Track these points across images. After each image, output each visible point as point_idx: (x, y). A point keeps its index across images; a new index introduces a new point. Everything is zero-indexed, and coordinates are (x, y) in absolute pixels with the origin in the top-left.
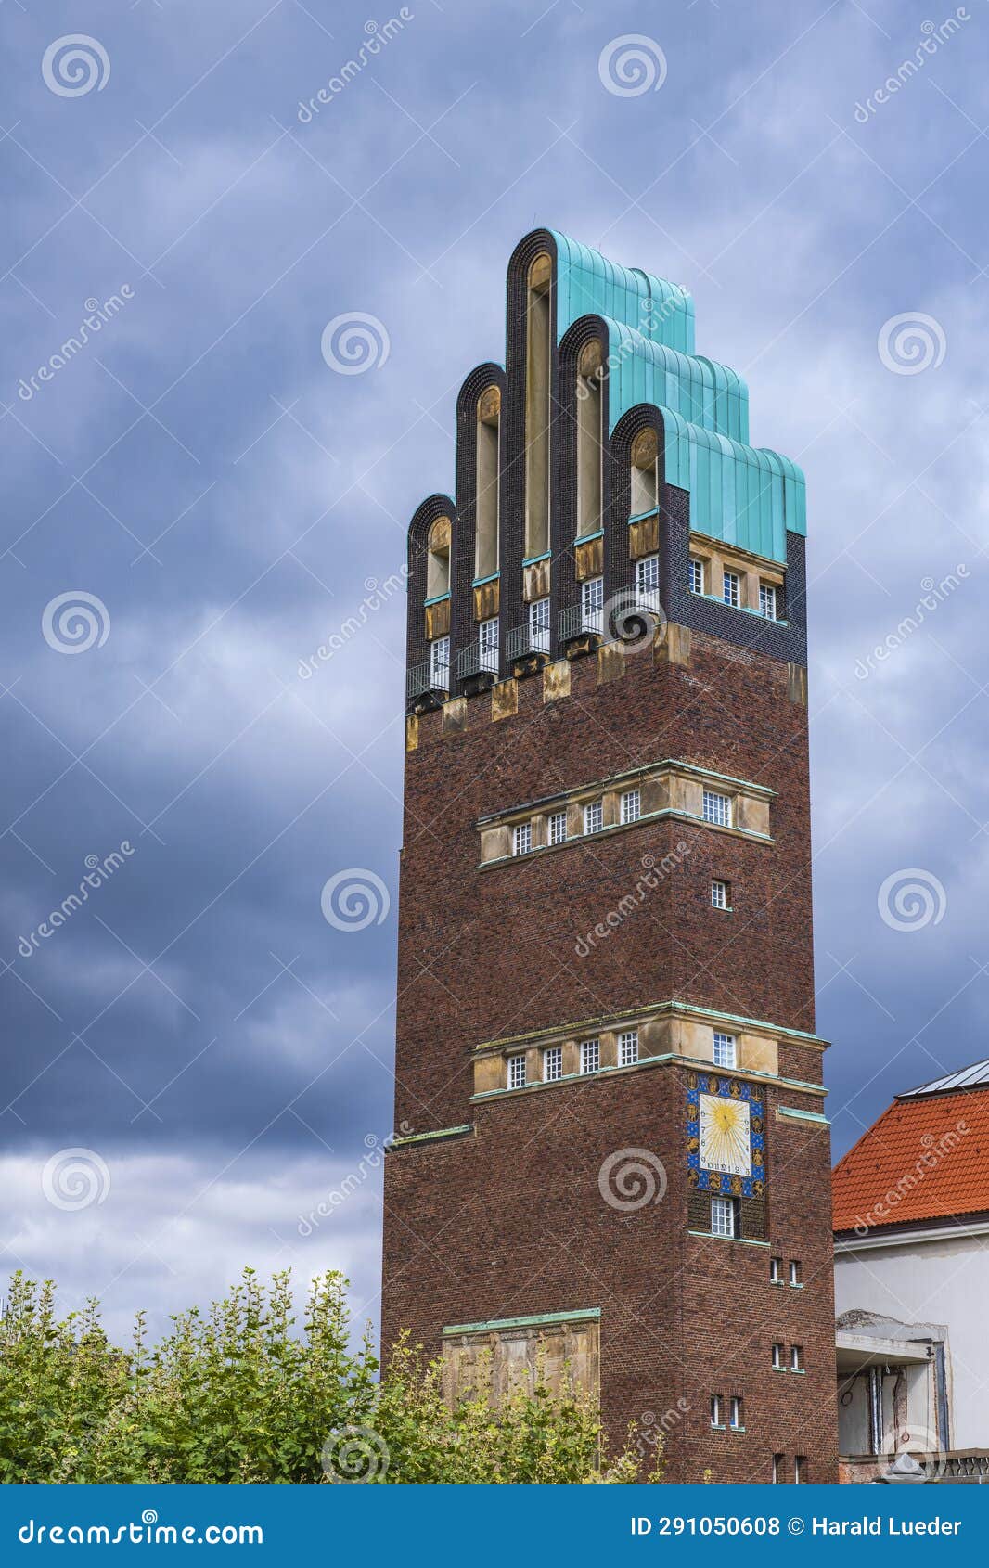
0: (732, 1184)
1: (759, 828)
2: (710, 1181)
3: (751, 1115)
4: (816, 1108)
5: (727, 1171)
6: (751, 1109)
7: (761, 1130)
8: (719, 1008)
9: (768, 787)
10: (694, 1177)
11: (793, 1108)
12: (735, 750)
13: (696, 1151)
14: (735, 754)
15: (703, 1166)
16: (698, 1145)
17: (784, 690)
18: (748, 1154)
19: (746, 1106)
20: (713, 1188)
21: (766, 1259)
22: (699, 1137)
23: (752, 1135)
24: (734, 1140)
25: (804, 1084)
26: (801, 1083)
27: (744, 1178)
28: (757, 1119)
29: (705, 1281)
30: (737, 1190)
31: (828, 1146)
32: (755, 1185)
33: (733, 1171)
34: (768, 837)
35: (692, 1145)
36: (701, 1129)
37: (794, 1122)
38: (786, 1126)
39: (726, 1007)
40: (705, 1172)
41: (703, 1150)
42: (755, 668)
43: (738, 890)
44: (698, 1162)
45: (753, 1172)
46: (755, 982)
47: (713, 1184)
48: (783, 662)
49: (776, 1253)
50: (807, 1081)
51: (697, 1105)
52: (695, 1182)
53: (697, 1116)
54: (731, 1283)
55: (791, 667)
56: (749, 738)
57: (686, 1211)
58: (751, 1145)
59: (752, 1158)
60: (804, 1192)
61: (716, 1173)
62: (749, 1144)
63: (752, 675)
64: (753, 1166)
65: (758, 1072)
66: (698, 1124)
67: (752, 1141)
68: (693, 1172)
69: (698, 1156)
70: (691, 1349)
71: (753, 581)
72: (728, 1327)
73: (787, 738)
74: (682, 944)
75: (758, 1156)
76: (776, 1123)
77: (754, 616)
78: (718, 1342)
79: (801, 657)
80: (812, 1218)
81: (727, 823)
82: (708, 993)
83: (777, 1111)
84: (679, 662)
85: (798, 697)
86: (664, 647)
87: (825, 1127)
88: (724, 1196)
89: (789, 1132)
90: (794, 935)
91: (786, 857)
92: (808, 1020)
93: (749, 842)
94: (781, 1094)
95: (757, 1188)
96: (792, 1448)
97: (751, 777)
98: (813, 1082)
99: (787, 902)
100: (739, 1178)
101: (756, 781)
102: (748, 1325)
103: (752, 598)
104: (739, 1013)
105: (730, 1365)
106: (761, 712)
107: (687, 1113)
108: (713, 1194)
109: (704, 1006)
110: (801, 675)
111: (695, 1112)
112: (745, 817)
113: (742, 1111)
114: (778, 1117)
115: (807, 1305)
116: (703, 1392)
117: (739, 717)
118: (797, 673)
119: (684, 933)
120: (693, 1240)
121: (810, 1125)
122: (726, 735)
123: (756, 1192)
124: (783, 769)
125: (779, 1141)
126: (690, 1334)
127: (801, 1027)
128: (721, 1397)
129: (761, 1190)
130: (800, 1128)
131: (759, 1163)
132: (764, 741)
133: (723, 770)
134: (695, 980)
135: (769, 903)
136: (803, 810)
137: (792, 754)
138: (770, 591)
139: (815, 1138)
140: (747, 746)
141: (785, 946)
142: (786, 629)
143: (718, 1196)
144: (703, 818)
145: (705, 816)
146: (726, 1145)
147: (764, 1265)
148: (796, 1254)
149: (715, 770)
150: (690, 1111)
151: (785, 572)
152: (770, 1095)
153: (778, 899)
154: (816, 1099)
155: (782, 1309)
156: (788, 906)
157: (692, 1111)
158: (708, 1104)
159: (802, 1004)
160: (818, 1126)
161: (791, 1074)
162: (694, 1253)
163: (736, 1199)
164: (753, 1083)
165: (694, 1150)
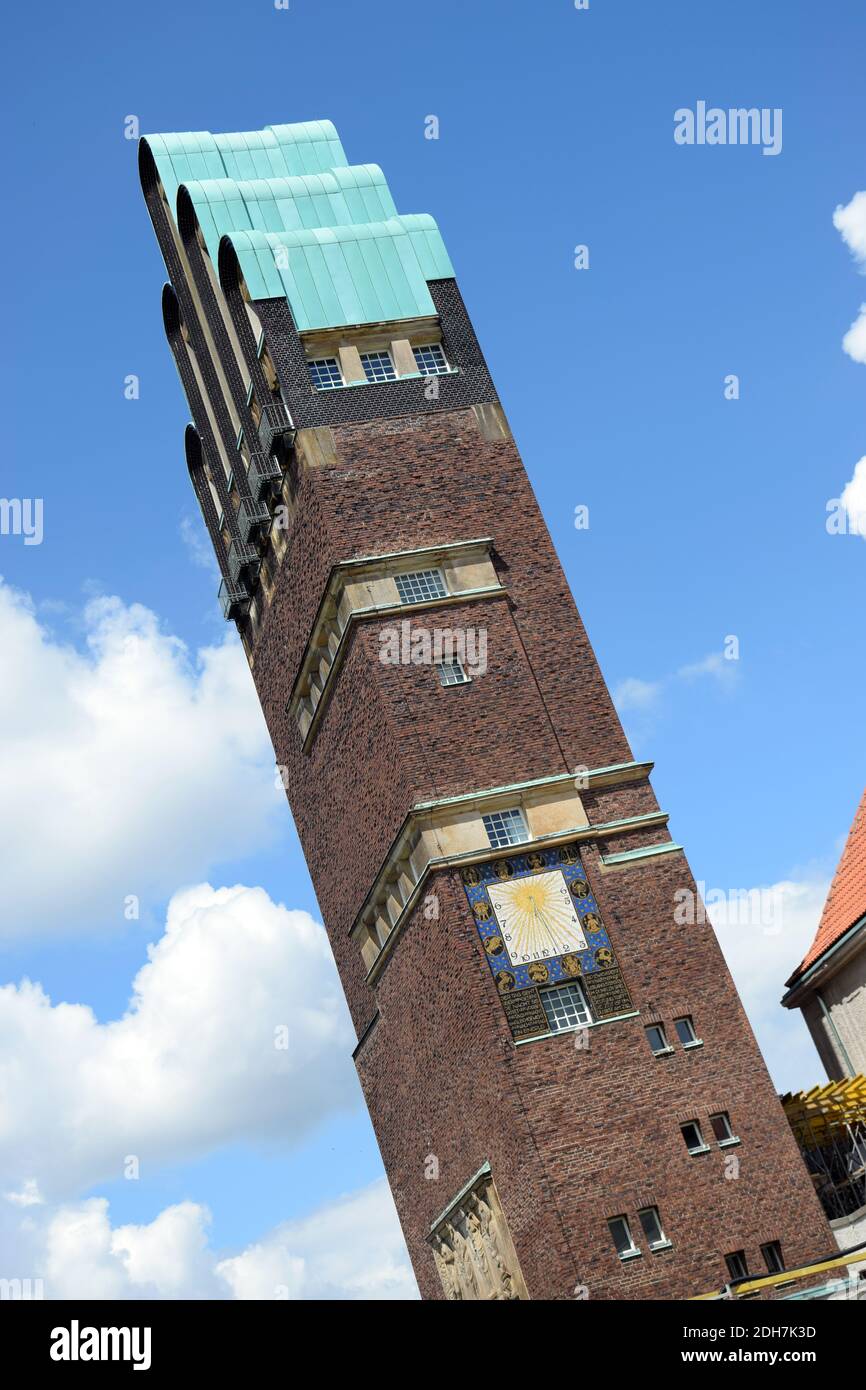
0: (564, 966)
1: (483, 582)
2: (532, 975)
3: (568, 882)
4: (659, 838)
5: (552, 954)
6: (565, 875)
7: (587, 893)
8: (487, 786)
9: (485, 536)
10: (506, 979)
11: (628, 850)
12: (429, 518)
13: (500, 949)
14: (428, 522)
15: (515, 962)
16: (501, 943)
17: (474, 435)
18: (578, 925)
19: (557, 876)
20: (537, 981)
21: (638, 1031)
22: (499, 933)
23: (575, 902)
24: (553, 918)
25: (635, 819)
26: (630, 819)
27: (579, 953)
28: (578, 883)
29: (554, 1090)
30: (574, 970)
31: (688, 871)
32: (597, 954)
33: (560, 952)
34: (498, 586)
35: (493, 945)
36: (501, 924)
37: (629, 865)
38: (617, 877)
39: (494, 781)
40: (520, 968)
41: (510, 947)
42: (427, 429)
44: (508, 960)
45: (590, 942)
46: (528, 740)
47: (537, 977)
48: (466, 409)
49: (651, 1018)
50: (636, 814)
51: (487, 900)
52: (511, 985)
53: (490, 911)
54: (594, 1079)
55: (478, 410)
56: (443, 500)
57: (503, 1022)
58: (578, 912)
59: (584, 926)
60: (669, 937)
61: (537, 963)
62: (574, 913)
63: (426, 438)
64: (587, 935)
65: (559, 833)
66: (494, 920)
67: (578, 908)
68: (503, 974)
69: (506, 954)
70: (561, 1177)
71: (402, 347)
72: (608, 1129)
73: (495, 480)
74: (412, 740)
75: (592, 922)
76: (605, 877)
77: (410, 380)
78: (597, 1153)
79: (488, 394)
80: (690, 961)
81: (443, 594)
82: (465, 777)
83: (601, 864)
84: (324, 463)
85: (497, 434)
86: (304, 457)
87: (677, 854)
88: (557, 984)
89: (626, 879)
90: (571, 670)
91: (533, 597)
92: (621, 750)
93: (473, 603)
94: (602, 843)
95: (602, 956)
96: (753, 1238)
97: (458, 537)
98: (645, 812)
99: (551, 641)
100: (573, 956)
101: (467, 538)
102: (636, 1116)
103: (405, 366)
104: (516, 781)
105: (625, 1171)
106: (451, 468)
107: (474, 914)
108: (539, 988)
109: (463, 793)
110: (494, 411)
111: (485, 910)
112: (460, 579)
113: (552, 882)
114: (604, 870)
115: (716, 1060)
116: (593, 1220)
117: (422, 485)
118: (487, 411)
119: (411, 728)
120: (524, 1050)
121: (654, 860)
122: (411, 509)
123: (601, 963)
124: (500, 512)
125: (615, 894)
126: (551, 1160)
127: (614, 761)
128: (625, 1215)
129: (609, 958)
130: (642, 868)
131: (595, 929)
132: (465, 494)
133: (418, 545)
134: (442, 771)
135: (522, 652)
136: (541, 541)
137: (506, 492)
138: (436, 348)
139: (666, 871)
140: (443, 509)
141: (561, 687)
142: (457, 374)
143: (548, 986)
144: (401, 603)
145: (404, 600)
146: (542, 927)
147: (638, 1039)
148: (681, 1009)
149: (405, 549)
150: (478, 911)
151: (438, 322)
152: (583, 850)
153: (536, 643)
154: (657, 829)
155: (680, 1079)
156: (553, 644)
157: (481, 910)
158: (502, 893)
159: (605, 737)
160: (665, 857)
161: (611, 816)
162: (531, 1064)
163: (579, 980)
164: (559, 846)
165: (497, 951)
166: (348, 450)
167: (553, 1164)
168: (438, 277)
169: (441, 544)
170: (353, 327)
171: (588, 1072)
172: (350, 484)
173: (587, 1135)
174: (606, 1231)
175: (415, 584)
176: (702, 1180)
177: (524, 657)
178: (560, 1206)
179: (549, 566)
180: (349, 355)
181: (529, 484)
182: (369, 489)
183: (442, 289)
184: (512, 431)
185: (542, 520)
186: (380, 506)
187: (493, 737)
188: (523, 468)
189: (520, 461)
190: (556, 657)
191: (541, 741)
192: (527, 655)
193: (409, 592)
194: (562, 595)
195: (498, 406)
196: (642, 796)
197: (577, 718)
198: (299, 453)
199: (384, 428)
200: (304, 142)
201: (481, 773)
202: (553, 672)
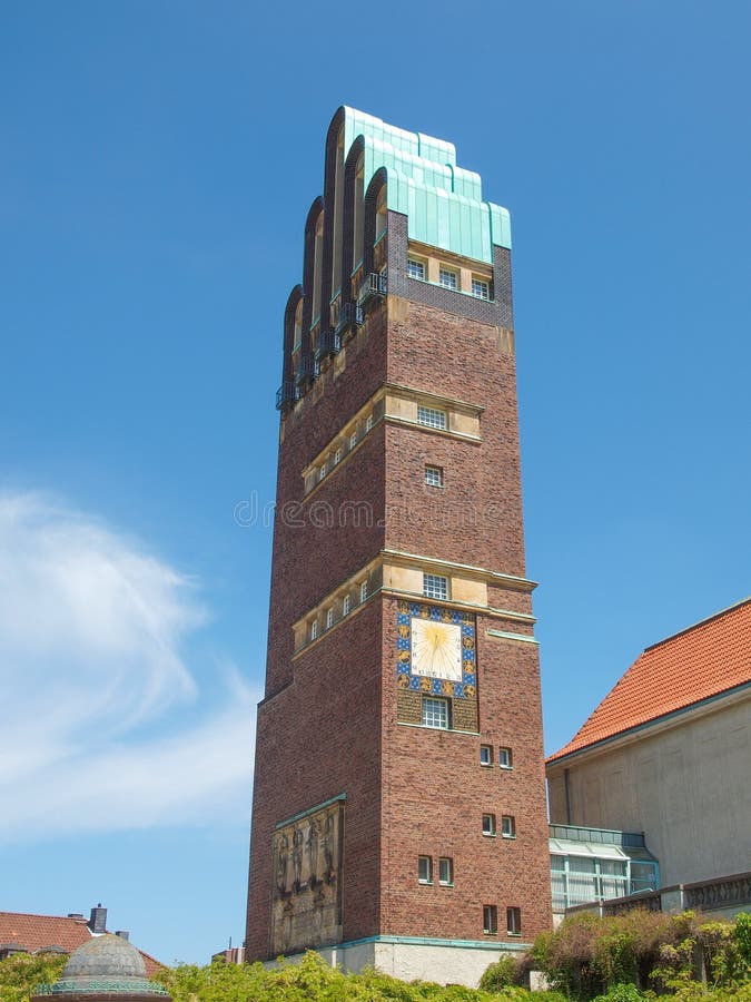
0: (443, 687)
1: (470, 431)
2: (422, 684)
3: (462, 636)
4: (526, 631)
5: (438, 677)
6: (462, 630)
7: (471, 647)
8: (431, 555)
9: (480, 405)
10: (405, 681)
11: (506, 631)
12: (449, 380)
13: (408, 660)
14: (448, 382)
15: (414, 672)
16: (409, 656)
17: (492, 344)
18: (460, 664)
19: (458, 629)
20: (424, 690)
21: (476, 746)
22: (410, 650)
23: (463, 650)
24: (446, 654)
25: (514, 613)
26: (512, 613)
27: (455, 682)
28: (468, 639)
29: (412, 762)
30: (448, 691)
31: (537, 659)
32: (466, 688)
33: (444, 677)
34: (478, 437)
35: (404, 656)
36: (413, 645)
37: (503, 640)
38: (493, 644)
39: (438, 554)
40: (416, 677)
41: (414, 662)
42: (465, 328)
43: (449, 473)
44: (409, 669)
45: (464, 678)
46: (466, 538)
47: (423, 687)
48: (492, 326)
49: (486, 741)
50: (516, 611)
51: (409, 626)
52: (407, 685)
53: (409, 634)
54: (440, 765)
55: (500, 330)
57: (395, 706)
58: (463, 656)
59: (464, 667)
61: (427, 678)
62: (460, 657)
63: (464, 333)
64: (464, 674)
65: (469, 603)
66: (410, 640)
67: (463, 655)
68: (404, 677)
69: (410, 665)
70: (398, 817)
72: (437, 799)
75: (469, 666)
76: (486, 642)
77: (465, 295)
78: (426, 812)
79: (508, 324)
80: (522, 715)
81: (443, 428)
83: (487, 633)
84: (398, 320)
85: (504, 348)
87: (534, 646)
88: (436, 697)
89: (498, 648)
92: (519, 568)
93: (460, 441)
94: (492, 620)
95: (468, 690)
96: (504, 900)
97: (463, 398)
98: (522, 612)
99: (498, 485)
100: (451, 683)
101: (469, 402)
102: (458, 798)
103: (465, 285)
104: (451, 560)
105: (439, 830)
106: (473, 356)
107: (399, 632)
108: (424, 695)
109: (416, 553)
111: (406, 632)
112: (456, 424)
113: (453, 633)
114: (488, 638)
115: (517, 782)
116: (411, 852)
117: (452, 359)
118: (504, 333)
119: (397, 501)
120: (402, 730)
121: (520, 644)
122: (442, 370)
123: (467, 694)
124: (493, 394)
125: (490, 654)
126: (397, 805)
127: (513, 573)
128: (430, 857)
129: (472, 693)
130: (510, 646)
131: (470, 672)
132: (476, 375)
133: (438, 393)
134: (408, 535)
136: (512, 422)
138: (484, 285)
139: (524, 654)
140: (460, 378)
142: (494, 305)
143: (429, 696)
144: (415, 421)
145: (418, 420)
146: (438, 658)
147: (474, 750)
148: (506, 743)
149: (429, 391)
150: (401, 631)
151: (491, 269)
152: (479, 619)
153: (489, 482)
154: (527, 625)
155: (491, 786)
156: (499, 487)
157: (403, 631)
158: (421, 627)
160: (527, 644)
162: (403, 739)
163: (449, 700)
164: (464, 611)
165: (405, 661)
166: (414, 319)
167: (397, 808)
168: (499, 245)
169: (452, 398)
171: (437, 759)
172: (410, 340)
173: (422, 798)
174: (416, 862)
175: (428, 415)
176: (485, 853)
178: (392, 836)
180: (434, 265)
182: (420, 347)
183: (500, 252)
186: (422, 360)
190: (499, 496)
191: (473, 542)
193: (423, 419)
194: (514, 460)
196: (524, 601)
198: (384, 309)
199: (440, 316)
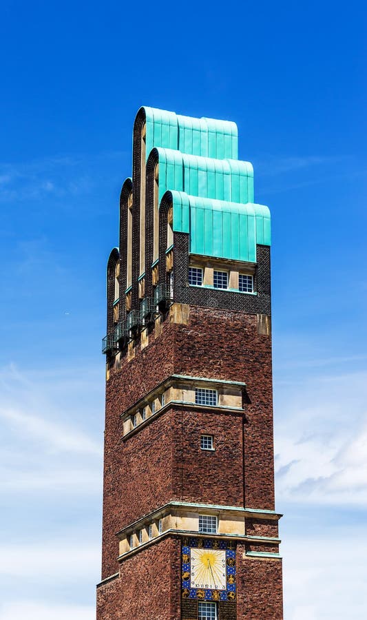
0: (212, 594)
1: (235, 405)
2: (198, 594)
3: (227, 557)
4: (273, 550)
5: (209, 588)
6: (227, 553)
7: (233, 565)
8: (205, 501)
10: (186, 593)
11: (258, 551)
12: (220, 365)
13: (188, 579)
14: (219, 367)
15: (192, 586)
16: (189, 575)
17: (254, 329)
18: (224, 578)
19: (223, 553)
22: (190, 571)
23: (227, 567)
24: (215, 571)
25: (265, 538)
26: (263, 538)
27: (221, 591)
28: (231, 559)
31: (281, 568)
33: (213, 588)
34: (241, 408)
35: (185, 575)
36: (192, 567)
37: (256, 558)
38: (248, 562)
39: (210, 501)
40: (193, 589)
41: (192, 579)
42: (234, 320)
44: (189, 584)
45: (227, 587)
46: (231, 486)
47: (200, 596)
48: (254, 315)
50: (267, 536)
51: (189, 554)
52: (187, 596)
53: (189, 560)
55: (260, 317)
56: (229, 357)
58: (227, 573)
59: (227, 580)
61: (201, 589)
62: (225, 572)
63: (232, 324)
64: (227, 584)
65: (231, 534)
66: (189, 564)
67: (227, 571)
68: (185, 590)
69: (190, 581)
71: (234, 275)
73: (256, 354)
74: (179, 470)
75: (231, 579)
76: (244, 560)
77: (233, 293)
79: (267, 312)
81: (215, 404)
82: (197, 495)
83: (244, 554)
84: (181, 323)
85: (263, 331)
86: (172, 317)
87: (278, 560)
88: (208, 601)
89: (252, 564)
90: (261, 459)
91: (255, 418)
92: (270, 503)
93: (227, 413)
94: (248, 545)
95: (230, 595)
97: (230, 378)
98: (271, 536)
99: (256, 441)
100: (218, 591)
101: (235, 380)
103: (233, 283)
104: (220, 504)
106: (238, 343)
107: (182, 559)
108: (199, 601)
109: (194, 502)
110: (267, 320)
111: (187, 558)
112: (224, 399)
113: (220, 556)
114: (244, 557)
117: (222, 348)
118: (264, 319)
119: (181, 465)
121: (268, 559)
122: (213, 357)
123: (229, 598)
124: (253, 371)
125: (246, 569)
127: (265, 508)
129: (233, 597)
130: (261, 561)
131: (231, 582)
132: (241, 357)
133: (211, 376)
134: (188, 489)
135: (241, 443)
136: (268, 391)
137: (259, 362)
138: (250, 278)
139: (271, 566)
140: (228, 362)
141: (254, 465)
142: (256, 296)
143: (203, 601)
144: (194, 403)
145: (196, 402)
146: (209, 574)
149: (205, 377)
150: (184, 559)
151: (256, 266)
152: (239, 546)
153: (249, 441)
154: (274, 546)
156: (256, 444)
157: (185, 558)
158: (196, 553)
159: (265, 495)
160: (273, 560)
161: (256, 533)
163: (217, 603)
164: (228, 540)
165: (186, 579)
166: (194, 320)
168: (262, 244)
169: (222, 379)
170: (216, 258)
172: (190, 338)
175: (204, 395)
177: (242, 446)
179: (268, 405)
180: (209, 272)
181: (271, 361)
182: (198, 342)
183: (263, 250)
184: (272, 333)
185: (271, 381)
187: (216, 480)
188: (271, 353)
189: (271, 348)
190: (256, 450)
191: (236, 489)
192: (244, 445)
193: (200, 398)
194: (268, 421)
195: (270, 318)
196: (272, 528)
197: (256, 482)
198: (171, 313)
200: (220, 133)
201: (205, 495)
202: (252, 457)
